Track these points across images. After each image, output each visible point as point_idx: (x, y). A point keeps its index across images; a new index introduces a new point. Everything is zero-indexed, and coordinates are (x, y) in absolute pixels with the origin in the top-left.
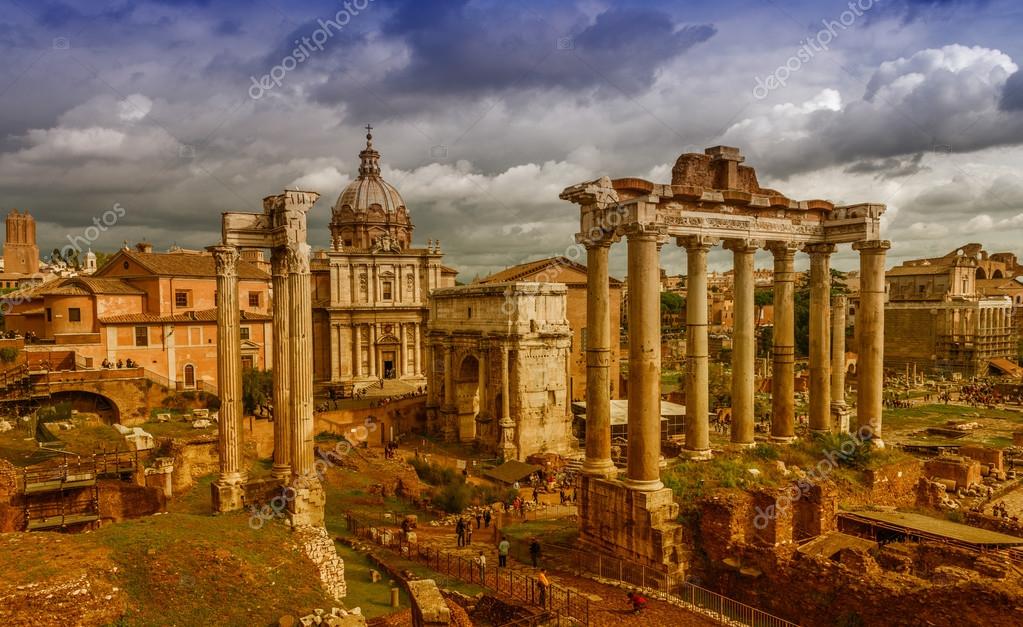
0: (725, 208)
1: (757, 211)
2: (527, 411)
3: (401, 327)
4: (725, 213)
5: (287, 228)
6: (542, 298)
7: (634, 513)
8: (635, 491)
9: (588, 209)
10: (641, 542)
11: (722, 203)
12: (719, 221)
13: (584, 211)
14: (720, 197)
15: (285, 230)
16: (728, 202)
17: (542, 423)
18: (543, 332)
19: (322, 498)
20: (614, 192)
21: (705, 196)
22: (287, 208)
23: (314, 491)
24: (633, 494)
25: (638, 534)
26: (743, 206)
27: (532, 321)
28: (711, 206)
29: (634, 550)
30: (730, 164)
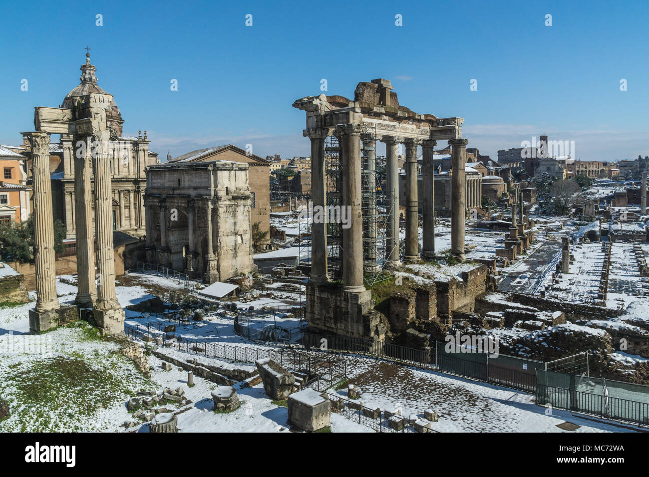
0: (385, 117)
1: (399, 119)
2: (225, 248)
3: (119, 193)
4: (384, 120)
5: (93, 120)
6: (233, 172)
7: (349, 307)
8: (351, 293)
9: (312, 114)
10: (355, 325)
11: (383, 114)
12: (382, 125)
13: (309, 115)
14: (383, 111)
15: (91, 122)
16: (387, 114)
17: (235, 256)
18: (235, 195)
19: (123, 315)
20: (328, 105)
21: (376, 109)
22: (91, 105)
23: (117, 311)
24: (349, 295)
25: (352, 319)
26: (394, 116)
27: (227, 188)
28: (378, 115)
29: (350, 330)
30: (387, 89)
